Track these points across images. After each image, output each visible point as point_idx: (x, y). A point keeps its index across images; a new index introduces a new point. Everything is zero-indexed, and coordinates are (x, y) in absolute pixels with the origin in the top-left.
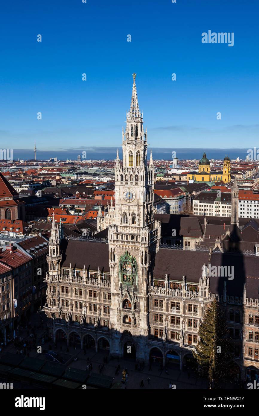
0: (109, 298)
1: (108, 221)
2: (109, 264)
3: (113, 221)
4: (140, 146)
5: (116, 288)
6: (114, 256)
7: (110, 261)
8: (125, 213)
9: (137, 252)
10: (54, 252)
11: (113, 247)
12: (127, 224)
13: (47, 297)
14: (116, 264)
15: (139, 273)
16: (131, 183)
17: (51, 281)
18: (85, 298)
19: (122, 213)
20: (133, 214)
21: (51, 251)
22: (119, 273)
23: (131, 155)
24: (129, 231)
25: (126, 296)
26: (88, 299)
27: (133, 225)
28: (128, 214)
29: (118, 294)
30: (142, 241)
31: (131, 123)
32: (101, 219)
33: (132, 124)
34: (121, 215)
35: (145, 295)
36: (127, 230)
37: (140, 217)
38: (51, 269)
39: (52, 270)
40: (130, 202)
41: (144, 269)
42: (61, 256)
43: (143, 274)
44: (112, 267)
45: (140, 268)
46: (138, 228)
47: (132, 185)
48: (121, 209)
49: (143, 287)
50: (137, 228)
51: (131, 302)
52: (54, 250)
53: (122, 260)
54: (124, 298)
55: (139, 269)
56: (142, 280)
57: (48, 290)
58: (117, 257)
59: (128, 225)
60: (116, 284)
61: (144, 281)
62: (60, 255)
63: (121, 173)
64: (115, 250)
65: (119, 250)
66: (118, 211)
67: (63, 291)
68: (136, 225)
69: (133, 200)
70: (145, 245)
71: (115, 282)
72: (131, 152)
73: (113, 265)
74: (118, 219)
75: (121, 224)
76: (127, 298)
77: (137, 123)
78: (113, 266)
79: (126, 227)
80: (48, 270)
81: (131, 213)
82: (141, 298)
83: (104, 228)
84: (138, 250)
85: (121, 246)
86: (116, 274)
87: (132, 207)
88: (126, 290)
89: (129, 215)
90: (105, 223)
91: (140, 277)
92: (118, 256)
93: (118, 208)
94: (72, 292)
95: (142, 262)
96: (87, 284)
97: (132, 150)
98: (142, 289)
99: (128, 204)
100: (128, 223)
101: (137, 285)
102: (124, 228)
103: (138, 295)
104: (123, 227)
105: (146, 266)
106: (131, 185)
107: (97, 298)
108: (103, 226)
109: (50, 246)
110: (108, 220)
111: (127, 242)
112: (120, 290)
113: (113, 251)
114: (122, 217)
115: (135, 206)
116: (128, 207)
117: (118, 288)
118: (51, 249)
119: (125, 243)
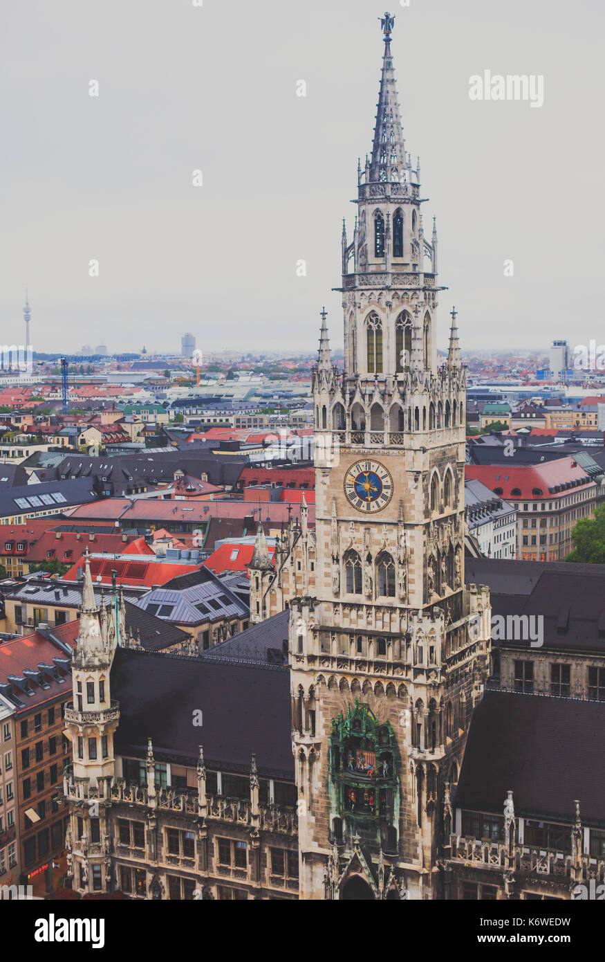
0: (294, 872)
1: (290, 585)
2: (293, 744)
3: (312, 582)
4: (410, 293)
5: (321, 835)
6: (313, 713)
7: (296, 735)
8: (351, 554)
9: (398, 702)
10: (91, 693)
11: (307, 681)
12: (358, 595)
13: (69, 856)
14: (318, 746)
15: (405, 784)
16: (377, 439)
17: (82, 797)
18: (206, 865)
19: (342, 553)
20: (384, 556)
21: (80, 690)
22: (330, 780)
23: (374, 328)
24: (369, 623)
25: (355, 864)
26: (215, 869)
27: (383, 600)
28: (364, 558)
29: (324, 859)
30: (415, 664)
31: (376, 206)
32: (263, 575)
33: (377, 210)
34: (338, 561)
35: (427, 864)
36: (359, 617)
37: (411, 571)
38: (81, 757)
39: (86, 760)
40: (372, 509)
41: (425, 766)
42: (115, 711)
43: (420, 788)
44: (302, 757)
45: (409, 764)
46: (402, 610)
47: (380, 446)
48: (337, 539)
49: (418, 837)
50: (398, 611)
51: (374, 888)
52: (90, 686)
53: (340, 729)
54: (348, 873)
55: (405, 766)
56: (415, 807)
57: (72, 828)
58: (320, 721)
59: (361, 599)
60: (317, 820)
61: (424, 814)
62: (112, 703)
63: (338, 398)
64: (317, 693)
65: (331, 694)
66: (327, 545)
67: (124, 838)
68: (394, 601)
69: (382, 505)
70: (428, 677)
71: (313, 814)
72: (374, 319)
73: (305, 748)
74: (327, 575)
75: (337, 594)
76: (360, 874)
77: (397, 206)
78: (307, 753)
79: (358, 606)
80: (68, 761)
81: (374, 555)
82: (412, 878)
83: (274, 608)
84: (403, 693)
85: (338, 678)
86: (318, 784)
87: (380, 531)
88: (356, 842)
89: (369, 558)
90: (278, 591)
91: (410, 798)
92: (324, 715)
93: (327, 534)
94: (158, 842)
95: (415, 743)
96: (211, 817)
97: (378, 311)
98: (416, 844)
99: (363, 520)
100: (365, 591)
101: (396, 825)
102: (347, 611)
103: (402, 865)
104: (345, 605)
105: (430, 757)
106: (375, 445)
107: (249, 869)
108: (273, 603)
109: (75, 673)
110: (292, 578)
111: (361, 664)
112: (332, 843)
113: (306, 694)
114: (342, 567)
115: (392, 526)
116: (362, 528)
117: (324, 835)
118: (79, 684)
119: (353, 667)
